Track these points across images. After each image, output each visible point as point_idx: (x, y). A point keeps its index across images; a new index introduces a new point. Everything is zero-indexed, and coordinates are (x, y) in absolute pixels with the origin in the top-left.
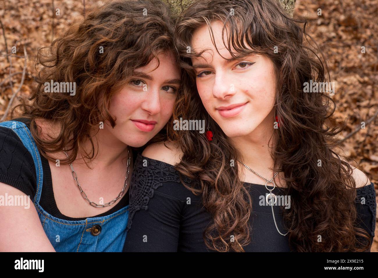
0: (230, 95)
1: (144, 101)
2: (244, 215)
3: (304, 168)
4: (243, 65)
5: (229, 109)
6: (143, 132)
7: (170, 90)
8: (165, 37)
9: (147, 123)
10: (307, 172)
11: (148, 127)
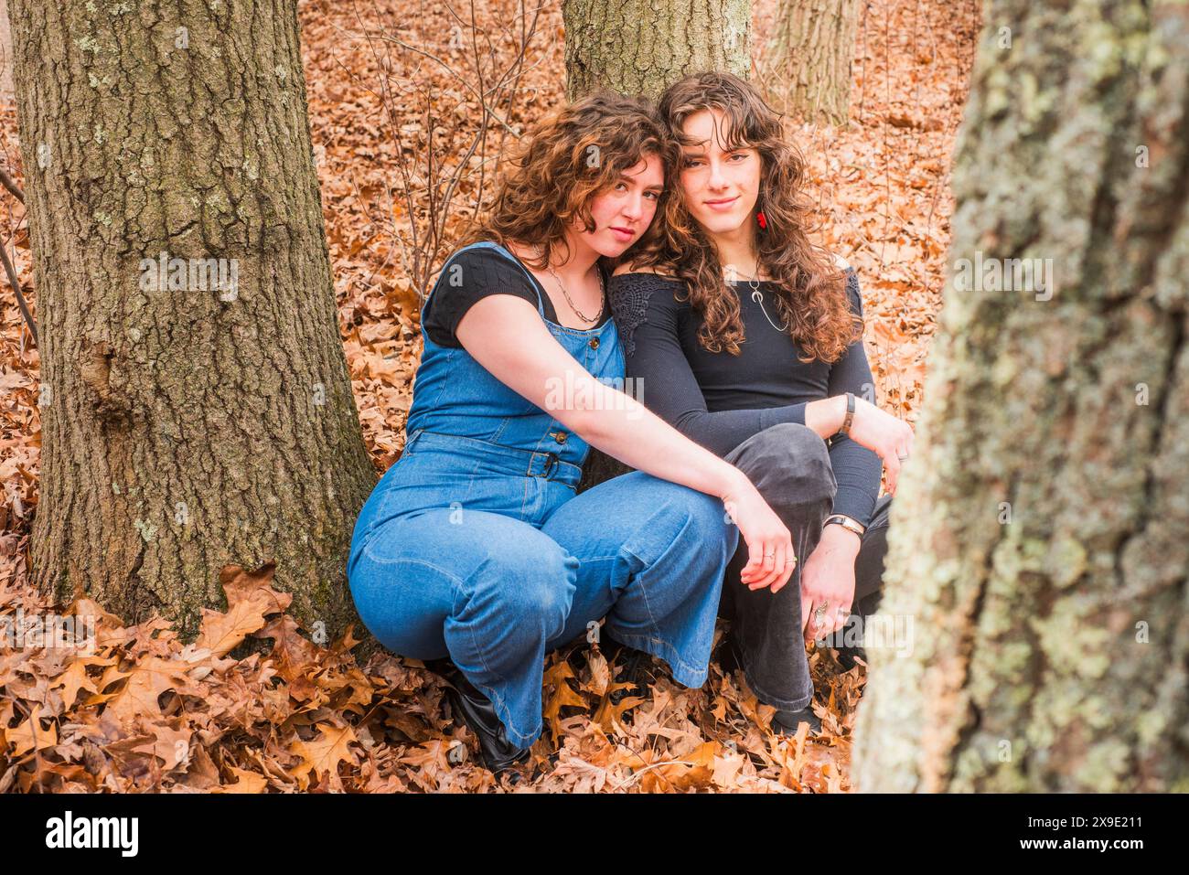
0: (726, 188)
1: (625, 207)
2: (733, 310)
3: (792, 267)
4: (736, 158)
5: (721, 202)
6: (621, 241)
7: (651, 197)
8: (653, 139)
9: (625, 231)
10: (796, 271)
11: (626, 236)
